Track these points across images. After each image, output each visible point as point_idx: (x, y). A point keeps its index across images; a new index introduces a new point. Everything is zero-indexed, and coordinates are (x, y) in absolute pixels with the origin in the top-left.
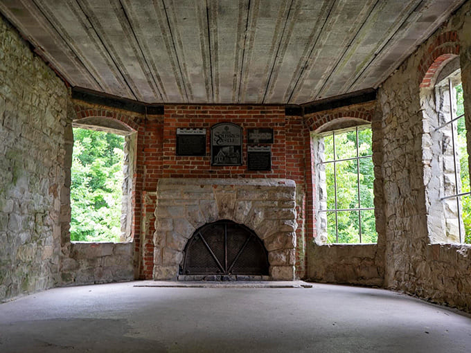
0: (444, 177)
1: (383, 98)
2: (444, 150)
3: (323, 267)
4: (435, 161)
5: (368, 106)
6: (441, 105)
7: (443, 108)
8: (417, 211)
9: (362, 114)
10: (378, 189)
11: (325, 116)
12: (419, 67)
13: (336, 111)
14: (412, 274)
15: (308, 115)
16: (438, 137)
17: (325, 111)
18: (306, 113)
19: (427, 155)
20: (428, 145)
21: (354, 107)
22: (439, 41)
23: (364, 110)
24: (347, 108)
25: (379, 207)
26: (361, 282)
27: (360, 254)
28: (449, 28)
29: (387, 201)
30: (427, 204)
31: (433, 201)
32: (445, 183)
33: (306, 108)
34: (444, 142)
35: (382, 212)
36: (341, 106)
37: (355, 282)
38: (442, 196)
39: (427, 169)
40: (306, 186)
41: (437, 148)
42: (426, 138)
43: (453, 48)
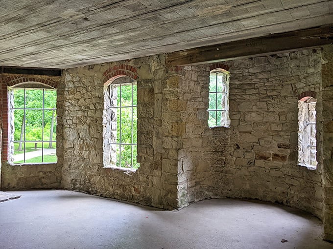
0: (111, 132)
1: (68, 77)
2: (112, 119)
3: (15, 180)
4: (108, 124)
5: (55, 79)
6: (112, 95)
7: (113, 97)
8: (95, 149)
9: (50, 83)
10: (59, 131)
11: (22, 78)
12: (105, 74)
13: (30, 76)
14: (87, 181)
15: (6, 74)
16: (110, 112)
17: (22, 75)
18: (5, 73)
19: (105, 121)
20: (105, 116)
21: (45, 77)
22: (122, 67)
23: (52, 80)
24: (39, 77)
25: (59, 141)
26: (45, 186)
27: (44, 170)
28: (131, 64)
29: (66, 138)
30: (103, 146)
31: (106, 145)
32: (111, 136)
33: (4, 69)
34: (112, 115)
35: (61, 144)
36: (35, 74)
37: (41, 187)
38: (110, 142)
39: (104, 129)
40: (3, 125)
41: (109, 118)
42: (105, 112)
43: (132, 75)
